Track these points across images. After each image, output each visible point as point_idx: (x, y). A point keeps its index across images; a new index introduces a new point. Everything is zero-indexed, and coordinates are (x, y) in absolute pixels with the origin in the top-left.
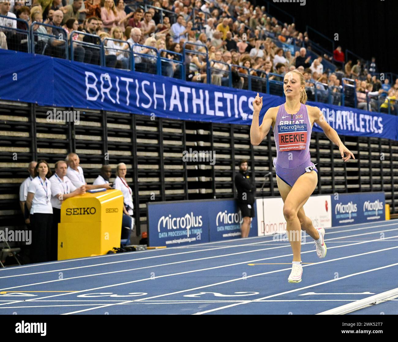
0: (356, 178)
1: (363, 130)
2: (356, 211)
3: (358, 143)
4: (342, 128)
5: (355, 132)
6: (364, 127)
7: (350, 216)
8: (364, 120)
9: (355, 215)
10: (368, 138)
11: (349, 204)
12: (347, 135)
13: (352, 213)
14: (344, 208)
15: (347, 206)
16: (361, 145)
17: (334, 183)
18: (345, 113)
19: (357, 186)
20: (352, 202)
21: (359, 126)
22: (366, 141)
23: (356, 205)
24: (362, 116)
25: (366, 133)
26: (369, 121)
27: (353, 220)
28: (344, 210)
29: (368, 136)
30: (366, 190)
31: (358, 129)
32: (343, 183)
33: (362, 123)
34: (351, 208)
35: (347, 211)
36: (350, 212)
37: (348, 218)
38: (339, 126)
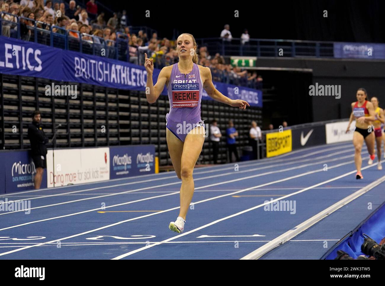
0: (127, 130)
1: (134, 84)
2: (130, 163)
3: (130, 96)
4: (116, 81)
5: (127, 85)
6: (135, 81)
7: (125, 168)
8: (135, 74)
9: (129, 167)
10: (139, 91)
11: (125, 156)
12: (120, 88)
13: (127, 165)
14: (120, 160)
15: (123, 158)
16: (132, 98)
17: (108, 135)
18: (119, 67)
19: (128, 139)
20: (127, 154)
21: (130, 80)
22: (136, 95)
23: (130, 157)
24: (133, 70)
25: (137, 87)
26: (140, 75)
27: (127, 172)
28: (120, 162)
29: (138, 89)
30: (136, 143)
31: (130, 83)
32: (117, 136)
33: (133, 77)
34: (126, 160)
35: (123, 163)
36: (125, 164)
37: (123, 170)
38: (114, 79)
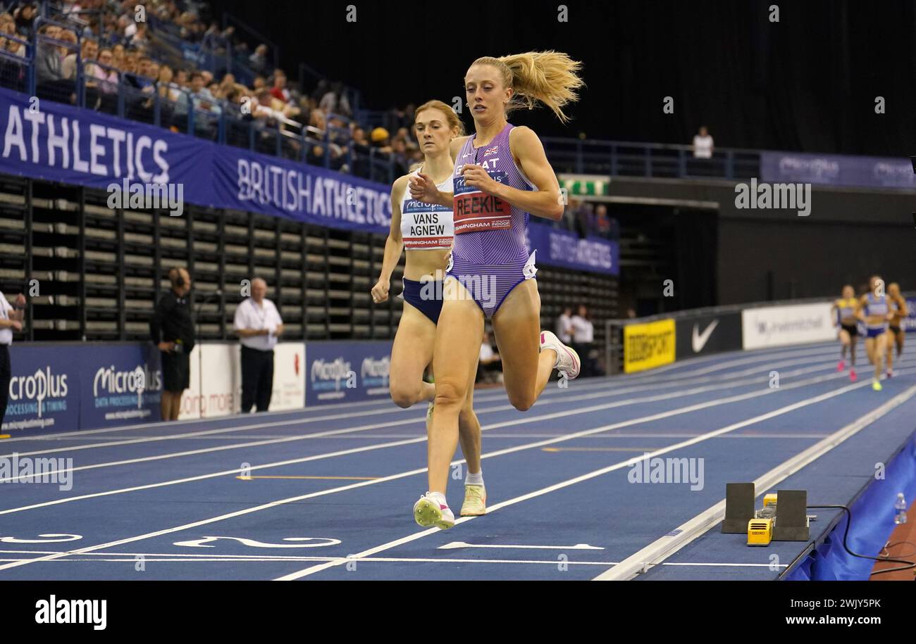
0: (344, 311)
1: (361, 219)
3: (352, 242)
4: (323, 212)
5: (347, 221)
6: (364, 212)
7: (337, 386)
8: (364, 199)
9: (346, 384)
10: (370, 234)
11: (337, 362)
12: (333, 226)
13: (342, 380)
14: (327, 369)
15: (333, 365)
16: (357, 247)
17: (306, 320)
18: (330, 184)
19: (345, 328)
20: (341, 359)
21: (354, 210)
22: (364, 241)
23: (349, 364)
24: (360, 191)
25: (366, 225)
26: (373, 201)
27: (341, 395)
28: (327, 373)
29: (370, 230)
30: (362, 337)
31: (352, 217)
32: (323, 321)
33: (360, 205)
34: (339, 371)
35: (333, 376)
36: (338, 378)
38: (319, 207)
